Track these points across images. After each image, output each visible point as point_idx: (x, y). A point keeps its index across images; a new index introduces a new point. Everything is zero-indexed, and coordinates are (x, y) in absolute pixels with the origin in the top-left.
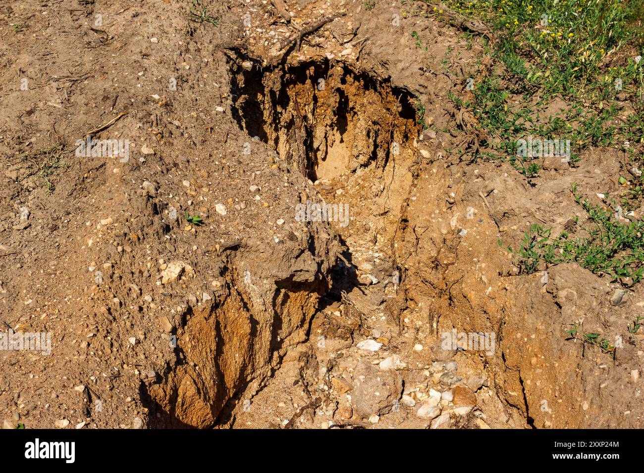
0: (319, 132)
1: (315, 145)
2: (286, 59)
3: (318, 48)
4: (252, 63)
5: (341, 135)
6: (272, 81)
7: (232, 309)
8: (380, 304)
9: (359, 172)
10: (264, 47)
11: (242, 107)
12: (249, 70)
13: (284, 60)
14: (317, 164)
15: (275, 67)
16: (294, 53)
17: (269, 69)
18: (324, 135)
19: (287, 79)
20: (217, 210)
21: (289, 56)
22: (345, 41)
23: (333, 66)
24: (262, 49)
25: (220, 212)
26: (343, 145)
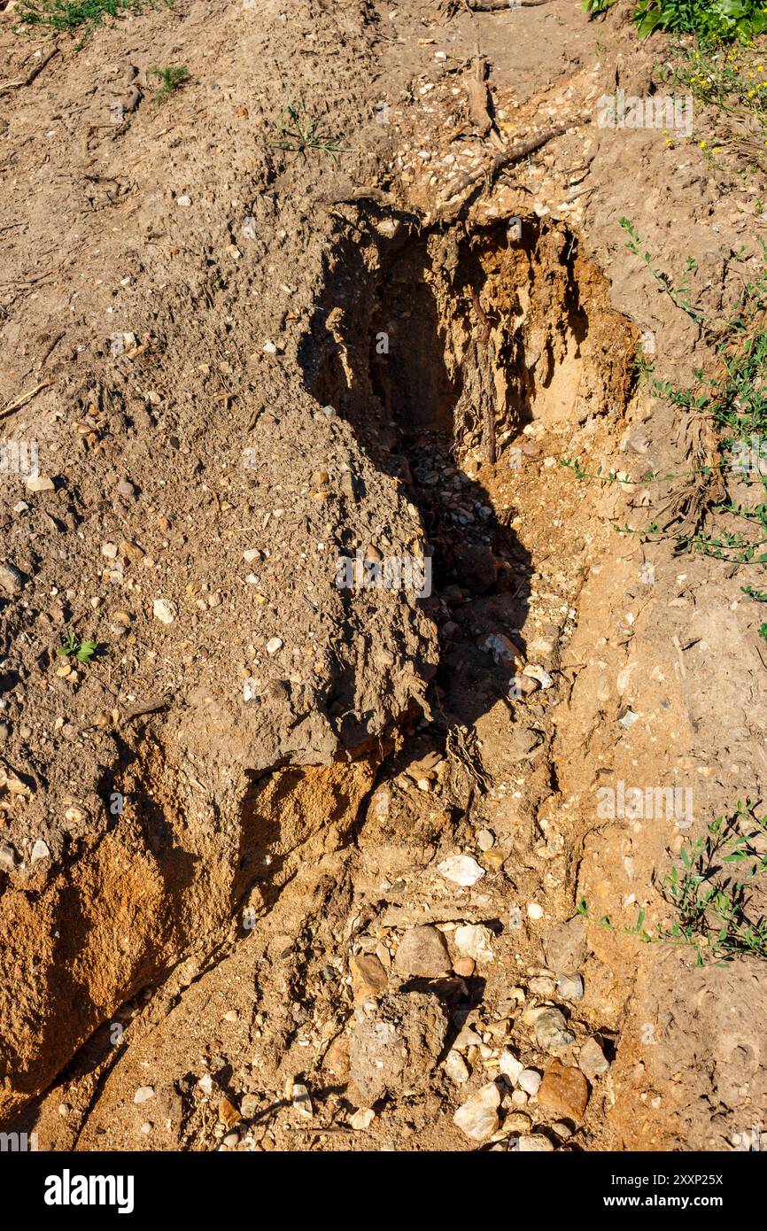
0: (536, 340)
1: (529, 362)
2: (468, 211)
3: (523, 192)
4: (396, 222)
5: (578, 344)
6: (443, 251)
7: (115, 856)
8: (530, 751)
9: (590, 423)
10: (428, 187)
11: (339, 330)
12: (390, 236)
13: (463, 214)
14: (534, 393)
15: (446, 226)
16: (480, 202)
17: (439, 228)
18: (544, 344)
19: (476, 244)
20: (155, 613)
21: (472, 204)
22: (573, 180)
23: (546, 230)
24: (424, 193)
25: (161, 617)
26: (580, 362)
